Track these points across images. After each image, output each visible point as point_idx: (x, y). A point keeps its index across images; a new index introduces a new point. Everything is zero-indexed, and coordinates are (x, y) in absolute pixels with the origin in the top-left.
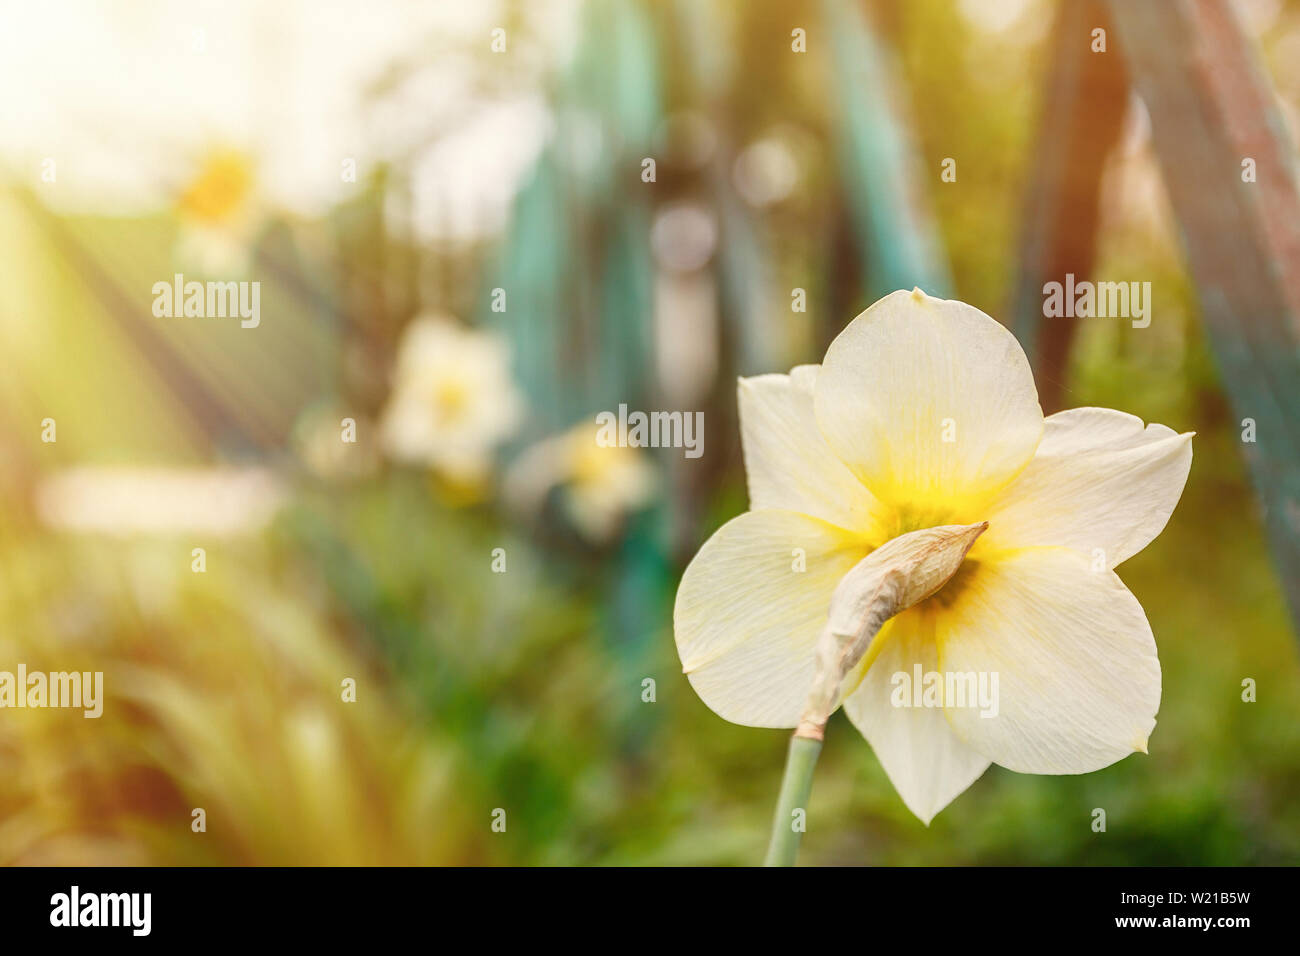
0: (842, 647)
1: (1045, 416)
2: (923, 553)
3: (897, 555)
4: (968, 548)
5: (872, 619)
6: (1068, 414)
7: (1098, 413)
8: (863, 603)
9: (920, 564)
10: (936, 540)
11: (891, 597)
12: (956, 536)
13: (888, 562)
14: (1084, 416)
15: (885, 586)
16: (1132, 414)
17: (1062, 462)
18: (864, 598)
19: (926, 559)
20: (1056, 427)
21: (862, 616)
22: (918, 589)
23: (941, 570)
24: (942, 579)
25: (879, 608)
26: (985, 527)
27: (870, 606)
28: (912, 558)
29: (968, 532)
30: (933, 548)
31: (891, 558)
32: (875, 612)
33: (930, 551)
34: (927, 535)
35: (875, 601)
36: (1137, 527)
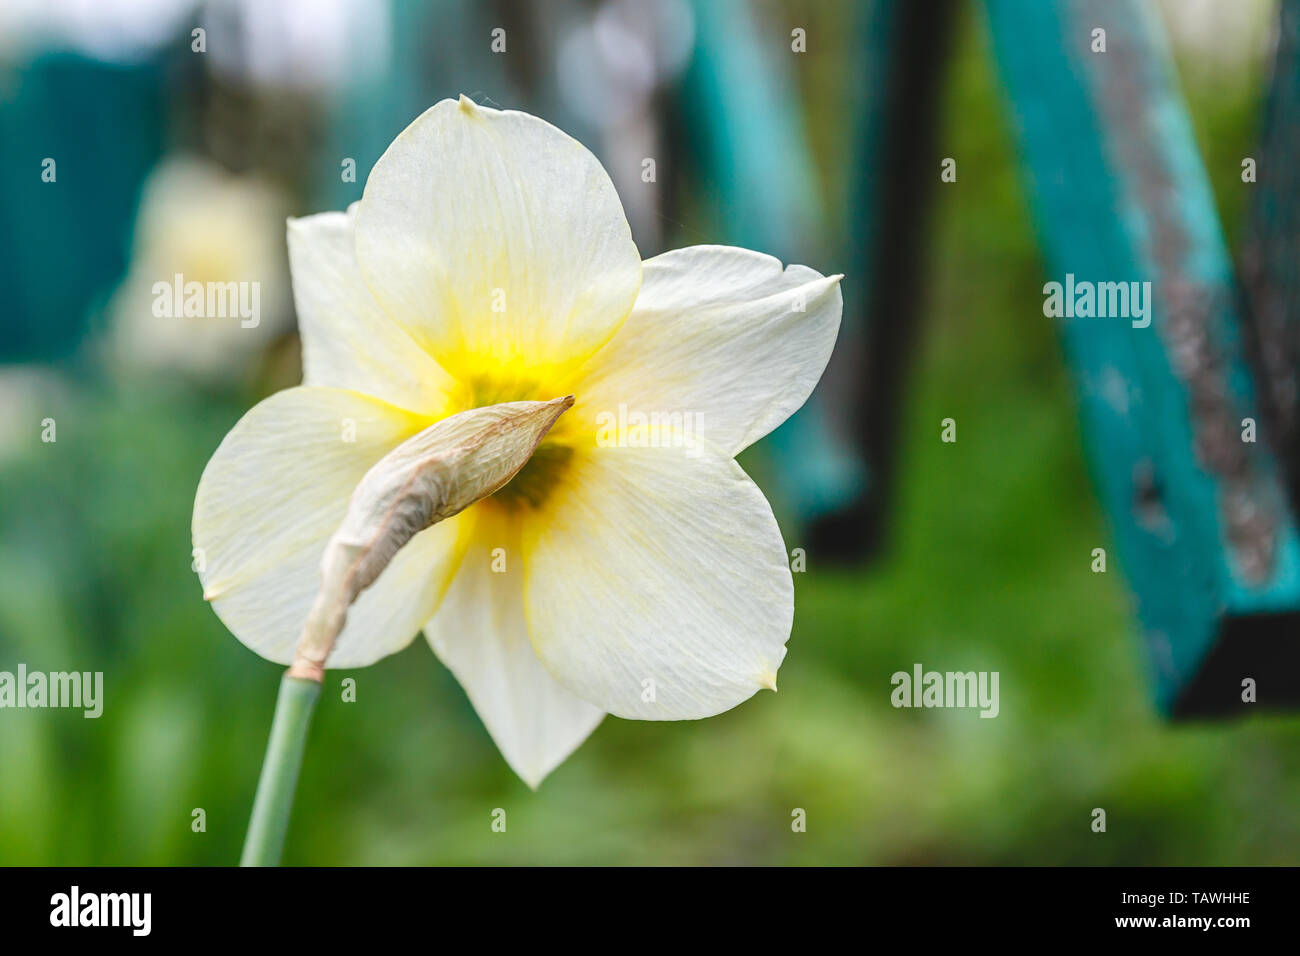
0: (352, 561)
1: (643, 259)
2: (477, 438)
3: (444, 440)
4: (545, 430)
5: (396, 524)
6: (676, 255)
7: (717, 253)
8: (386, 504)
9: (474, 452)
10: (498, 420)
11: (427, 496)
12: (526, 415)
13: (429, 451)
14: (700, 256)
15: (418, 480)
16: (764, 252)
17: (677, 316)
18: (386, 497)
19: (482, 445)
20: (663, 273)
21: (382, 521)
22: (471, 485)
23: (503, 460)
24: (506, 472)
25: (408, 509)
26: (569, 403)
27: (394, 507)
28: (462, 444)
29: (543, 410)
30: (492, 432)
31: (434, 444)
32: (401, 515)
33: (488, 435)
34: (487, 414)
35: (401, 501)
36: (772, 399)
